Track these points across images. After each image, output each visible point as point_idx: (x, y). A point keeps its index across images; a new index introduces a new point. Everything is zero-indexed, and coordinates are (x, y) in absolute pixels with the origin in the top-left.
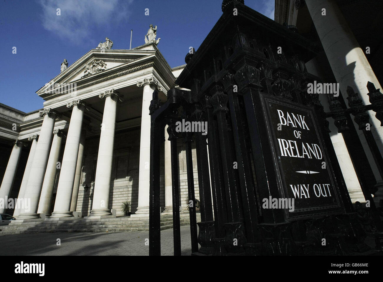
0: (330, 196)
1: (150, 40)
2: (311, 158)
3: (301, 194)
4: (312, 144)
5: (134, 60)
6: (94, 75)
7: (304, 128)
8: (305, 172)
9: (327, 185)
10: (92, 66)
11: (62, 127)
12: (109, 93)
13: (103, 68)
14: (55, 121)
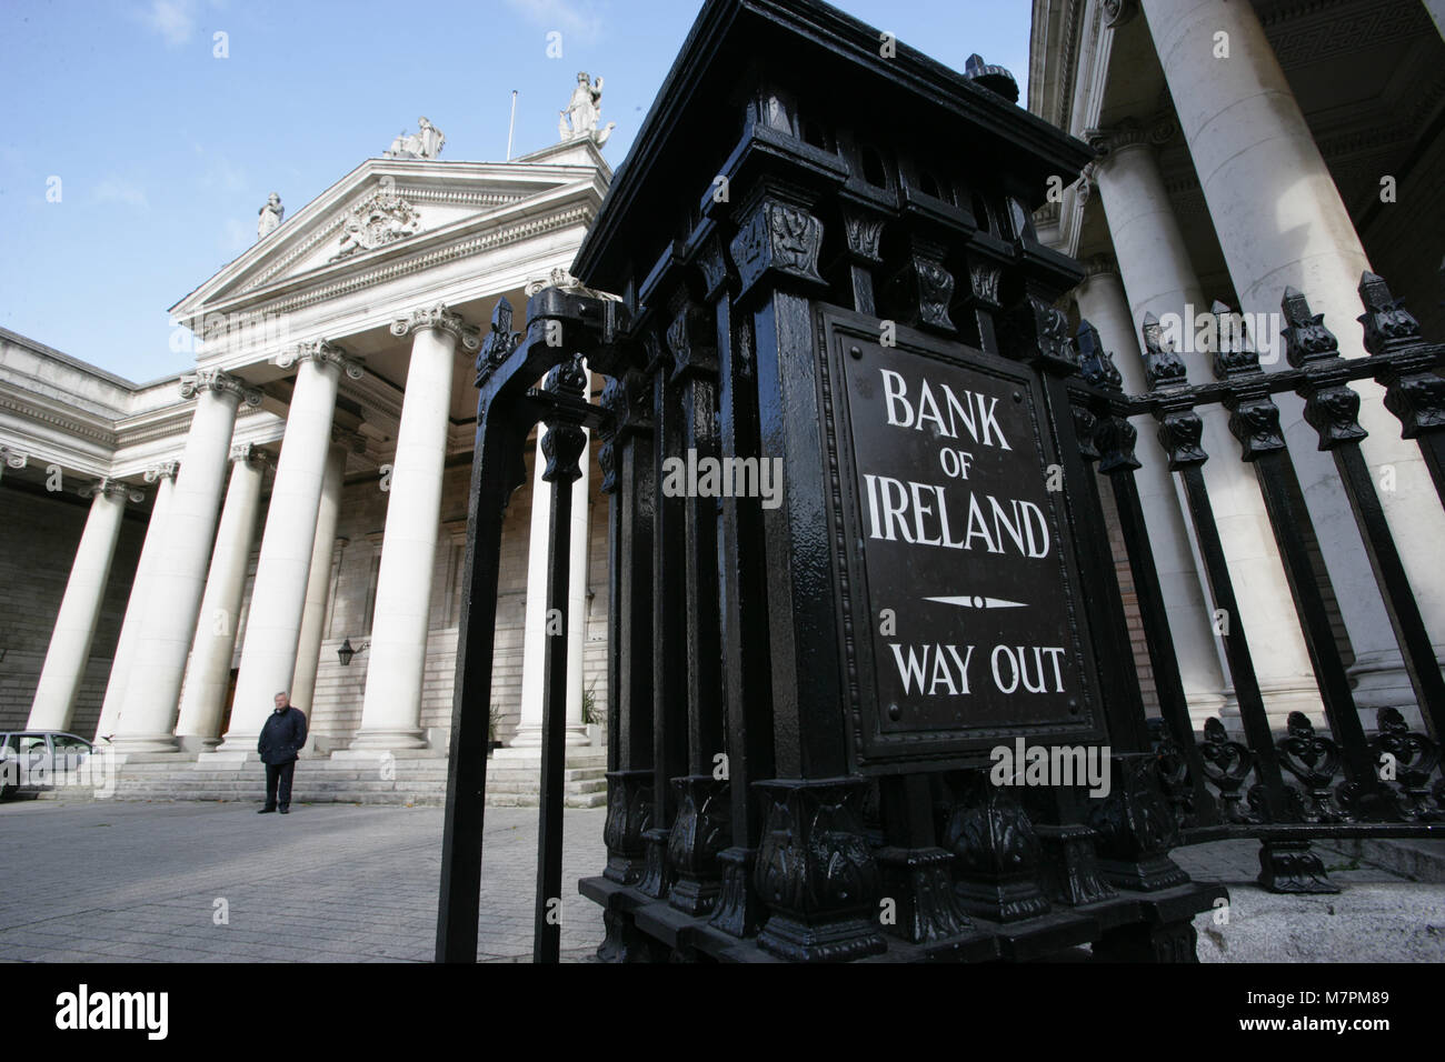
0: (1060, 689)
1: (577, 130)
2: (1001, 551)
3: (935, 680)
4: (1014, 502)
5: (517, 199)
6: (373, 251)
7: (988, 441)
8: (964, 601)
9: (1054, 651)
10: (367, 219)
11: (262, 438)
12: (428, 317)
13: (407, 228)
14: (235, 416)
